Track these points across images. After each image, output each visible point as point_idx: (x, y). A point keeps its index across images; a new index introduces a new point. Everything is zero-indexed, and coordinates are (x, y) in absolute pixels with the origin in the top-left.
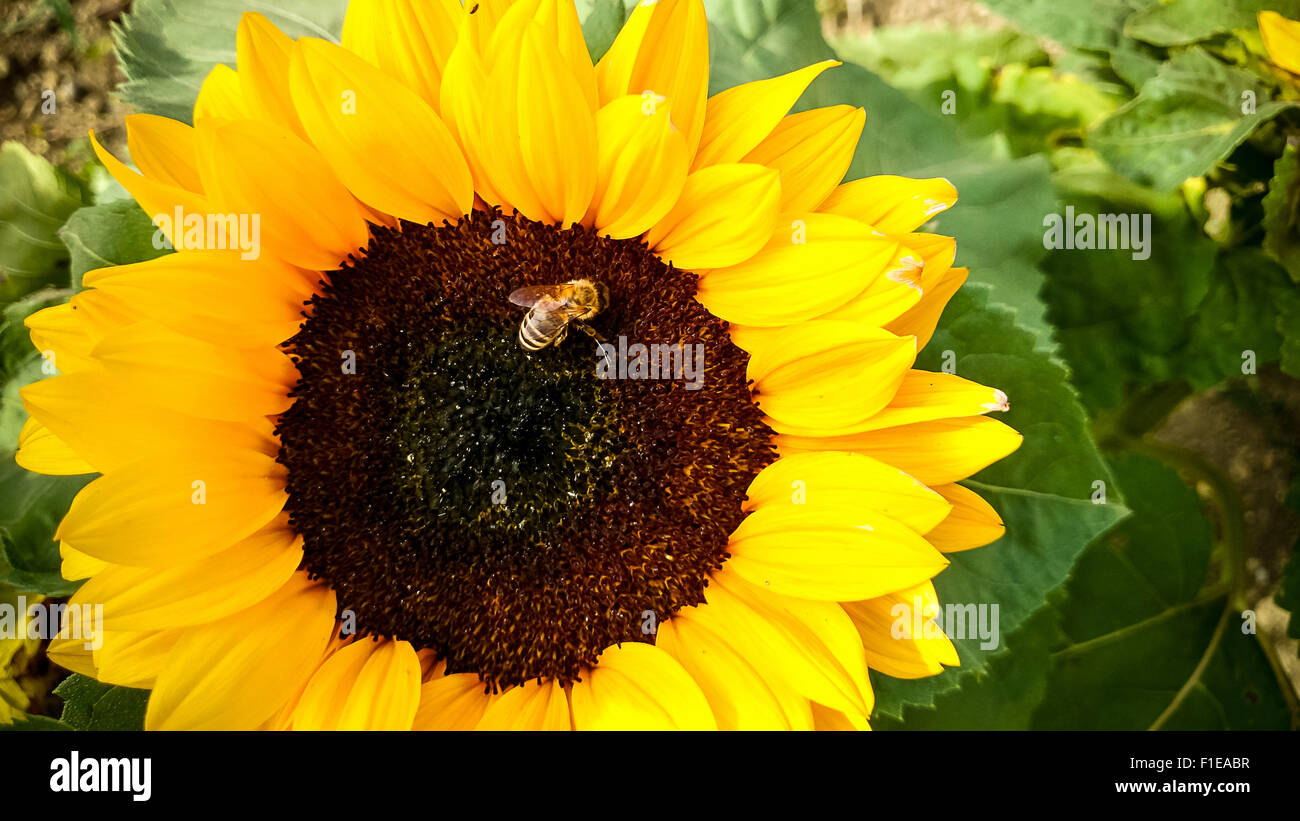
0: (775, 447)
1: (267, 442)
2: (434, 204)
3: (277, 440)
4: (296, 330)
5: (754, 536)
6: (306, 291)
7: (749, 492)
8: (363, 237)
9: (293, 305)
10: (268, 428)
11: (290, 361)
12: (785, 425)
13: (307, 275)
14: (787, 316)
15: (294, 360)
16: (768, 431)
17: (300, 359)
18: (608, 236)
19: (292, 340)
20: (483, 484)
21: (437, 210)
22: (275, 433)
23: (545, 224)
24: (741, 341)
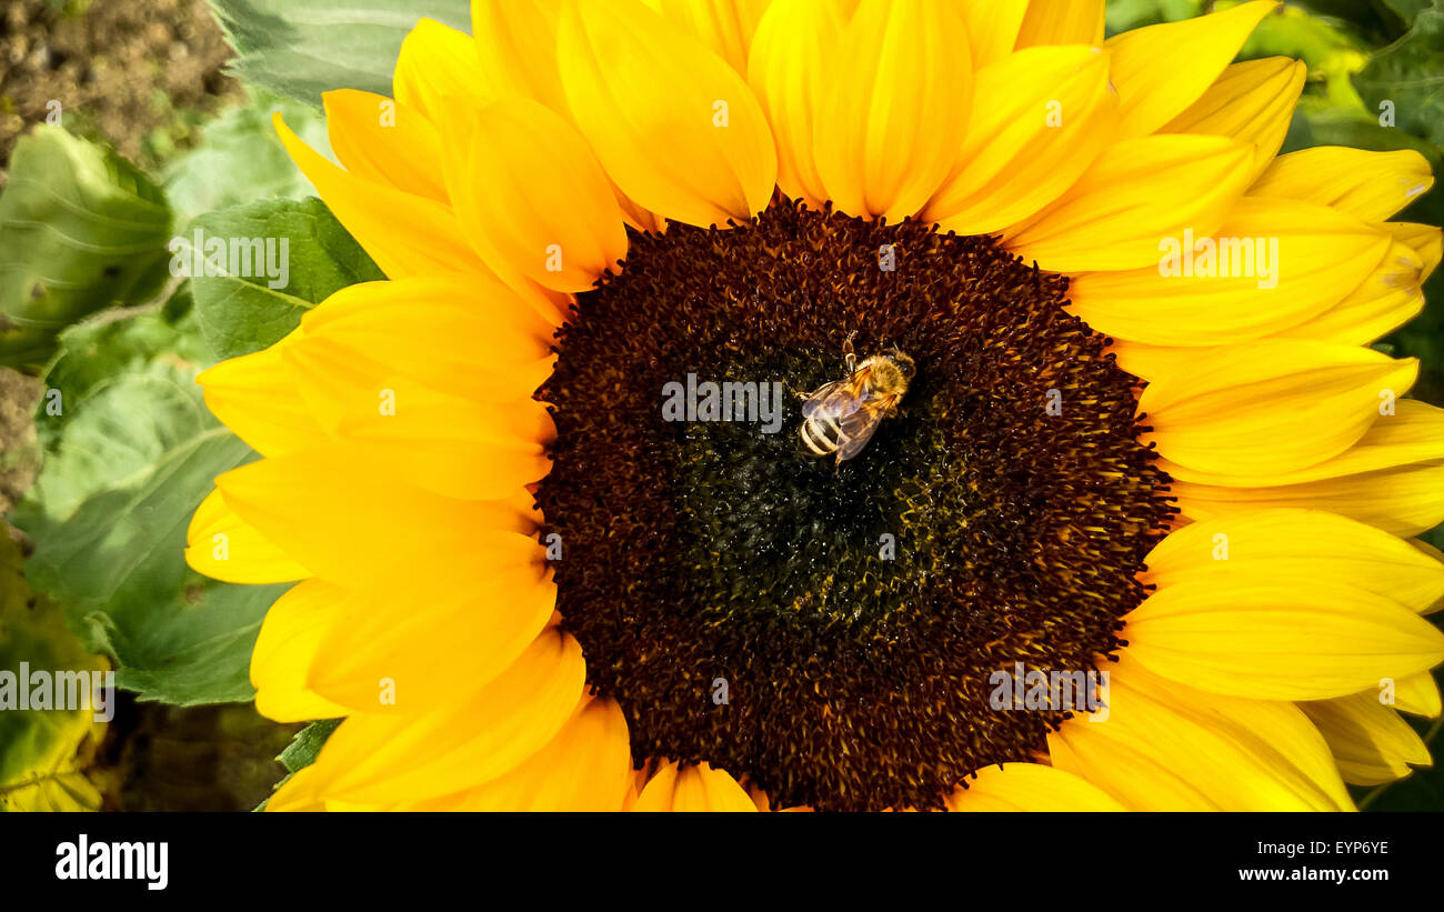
0: (1175, 499)
1: (524, 519)
2: (718, 202)
3: (539, 515)
4: (549, 372)
5: (1160, 617)
6: (555, 320)
7: (1148, 560)
8: (621, 247)
9: (543, 342)
10: (527, 500)
11: (546, 412)
12: (1188, 470)
13: (557, 299)
14: (1221, 333)
15: (550, 410)
16: (1166, 479)
17: (557, 409)
18: (952, 232)
19: (545, 386)
20: (799, 561)
21: (719, 207)
22: (535, 507)
23: (864, 220)
24: (1130, 363)
